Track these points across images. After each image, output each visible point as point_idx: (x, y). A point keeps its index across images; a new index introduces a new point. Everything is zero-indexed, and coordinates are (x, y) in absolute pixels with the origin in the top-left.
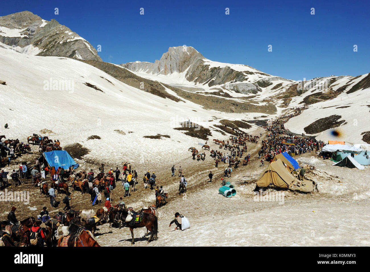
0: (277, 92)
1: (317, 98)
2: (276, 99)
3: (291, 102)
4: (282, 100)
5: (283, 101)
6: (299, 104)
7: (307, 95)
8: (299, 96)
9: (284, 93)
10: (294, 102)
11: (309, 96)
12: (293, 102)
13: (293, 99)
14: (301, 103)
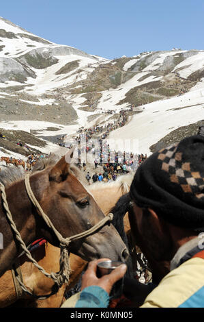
0: (70, 80)
1: (151, 92)
2: (68, 94)
3: (101, 100)
4: (82, 96)
5: (84, 99)
6: (117, 104)
7: (133, 87)
8: (115, 88)
9: (83, 82)
10: (108, 99)
11: (136, 89)
12: (104, 101)
13: (105, 94)
14: (121, 102)
